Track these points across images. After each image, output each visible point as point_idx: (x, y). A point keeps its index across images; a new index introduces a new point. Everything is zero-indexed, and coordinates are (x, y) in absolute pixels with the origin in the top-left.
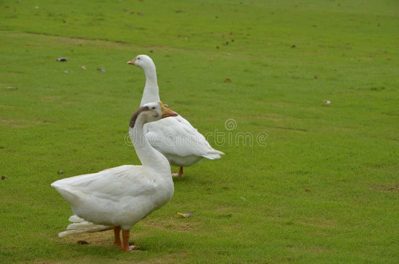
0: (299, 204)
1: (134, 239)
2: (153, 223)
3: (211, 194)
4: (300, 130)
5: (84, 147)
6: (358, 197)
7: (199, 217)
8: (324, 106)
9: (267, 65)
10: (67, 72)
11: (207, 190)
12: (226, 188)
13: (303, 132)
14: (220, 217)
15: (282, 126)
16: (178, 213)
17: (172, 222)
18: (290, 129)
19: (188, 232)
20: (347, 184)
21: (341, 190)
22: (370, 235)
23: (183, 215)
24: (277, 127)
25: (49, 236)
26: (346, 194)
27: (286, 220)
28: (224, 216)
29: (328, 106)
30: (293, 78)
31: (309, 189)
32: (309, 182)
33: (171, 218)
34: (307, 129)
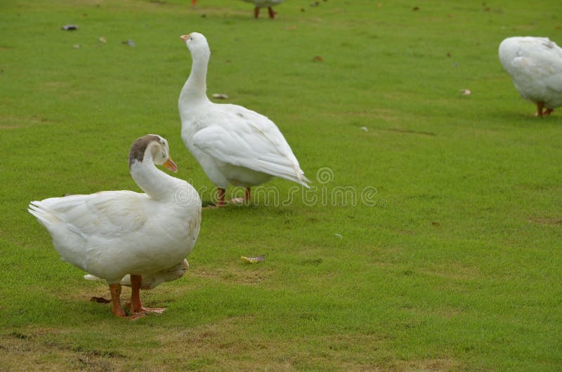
0: (422, 244)
1: (176, 296)
2: (204, 272)
3: (291, 229)
4: (425, 133)
5: (102, 159)
6: (509, 233)
7: (273, 264)
8: (460, 97)
9: (375, 37)
10: (77, 46)
11: (285, 223)
12: (313, 220)
13: (429, 137)
14: (304, 263)
15: (397, 127)
16: (242, 257)
17: (232, 270)
18: (410, 132)
19: (256, 286)
20: (494, 215)
21: (486, 222)
22: (528, 290)
23: (249, 259)
24: (390, 130)
25: (50, 290)
26: (492, 228)
27: (403, 268)
28: (309, 262)
29: (466, 97)
30: (415, 55)
31: (436, 221)
32: (438, 212)
33: (232, 263)
34: (435, 133)
